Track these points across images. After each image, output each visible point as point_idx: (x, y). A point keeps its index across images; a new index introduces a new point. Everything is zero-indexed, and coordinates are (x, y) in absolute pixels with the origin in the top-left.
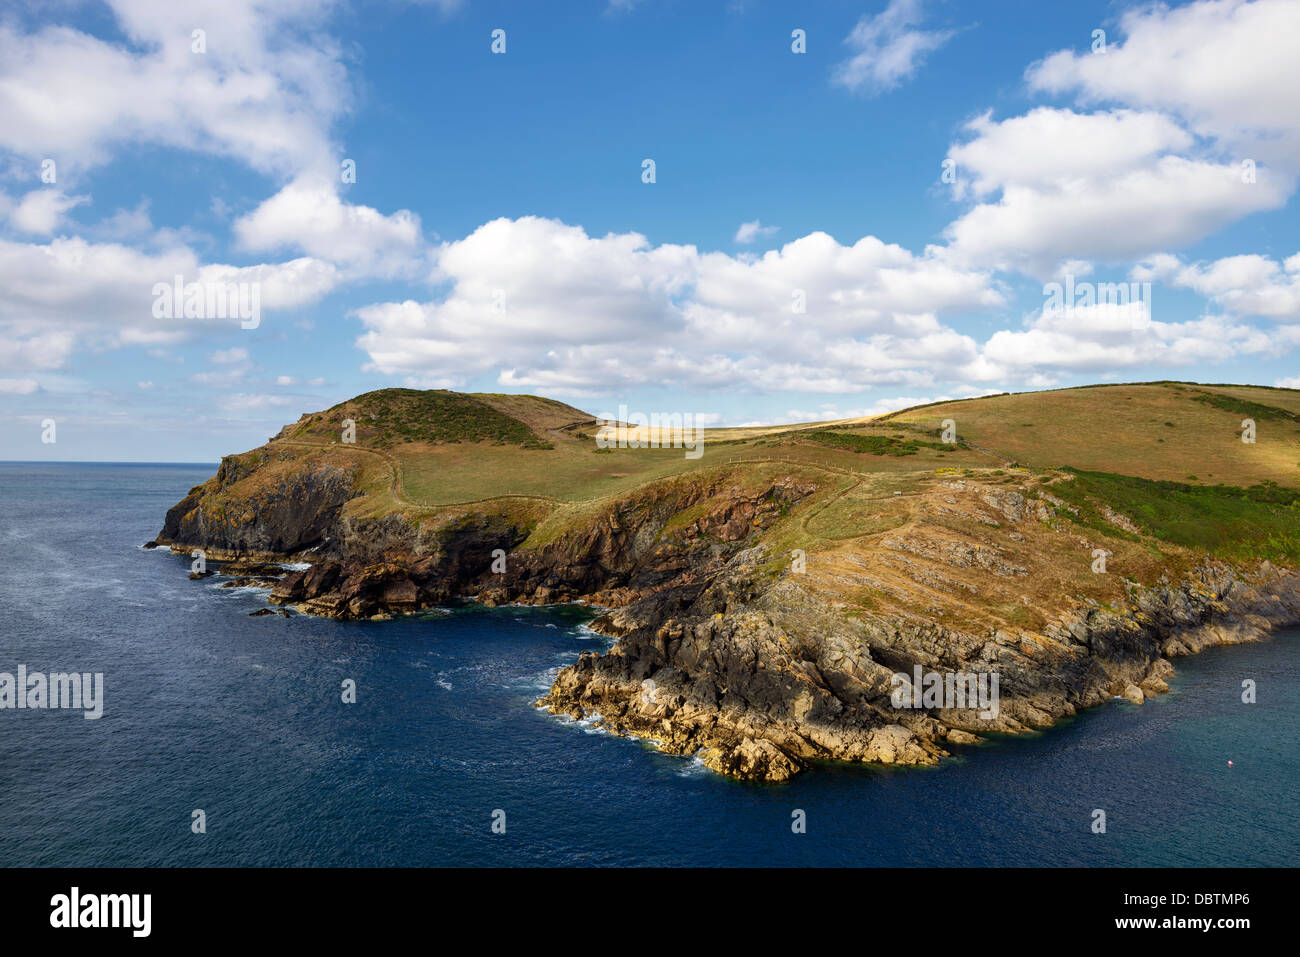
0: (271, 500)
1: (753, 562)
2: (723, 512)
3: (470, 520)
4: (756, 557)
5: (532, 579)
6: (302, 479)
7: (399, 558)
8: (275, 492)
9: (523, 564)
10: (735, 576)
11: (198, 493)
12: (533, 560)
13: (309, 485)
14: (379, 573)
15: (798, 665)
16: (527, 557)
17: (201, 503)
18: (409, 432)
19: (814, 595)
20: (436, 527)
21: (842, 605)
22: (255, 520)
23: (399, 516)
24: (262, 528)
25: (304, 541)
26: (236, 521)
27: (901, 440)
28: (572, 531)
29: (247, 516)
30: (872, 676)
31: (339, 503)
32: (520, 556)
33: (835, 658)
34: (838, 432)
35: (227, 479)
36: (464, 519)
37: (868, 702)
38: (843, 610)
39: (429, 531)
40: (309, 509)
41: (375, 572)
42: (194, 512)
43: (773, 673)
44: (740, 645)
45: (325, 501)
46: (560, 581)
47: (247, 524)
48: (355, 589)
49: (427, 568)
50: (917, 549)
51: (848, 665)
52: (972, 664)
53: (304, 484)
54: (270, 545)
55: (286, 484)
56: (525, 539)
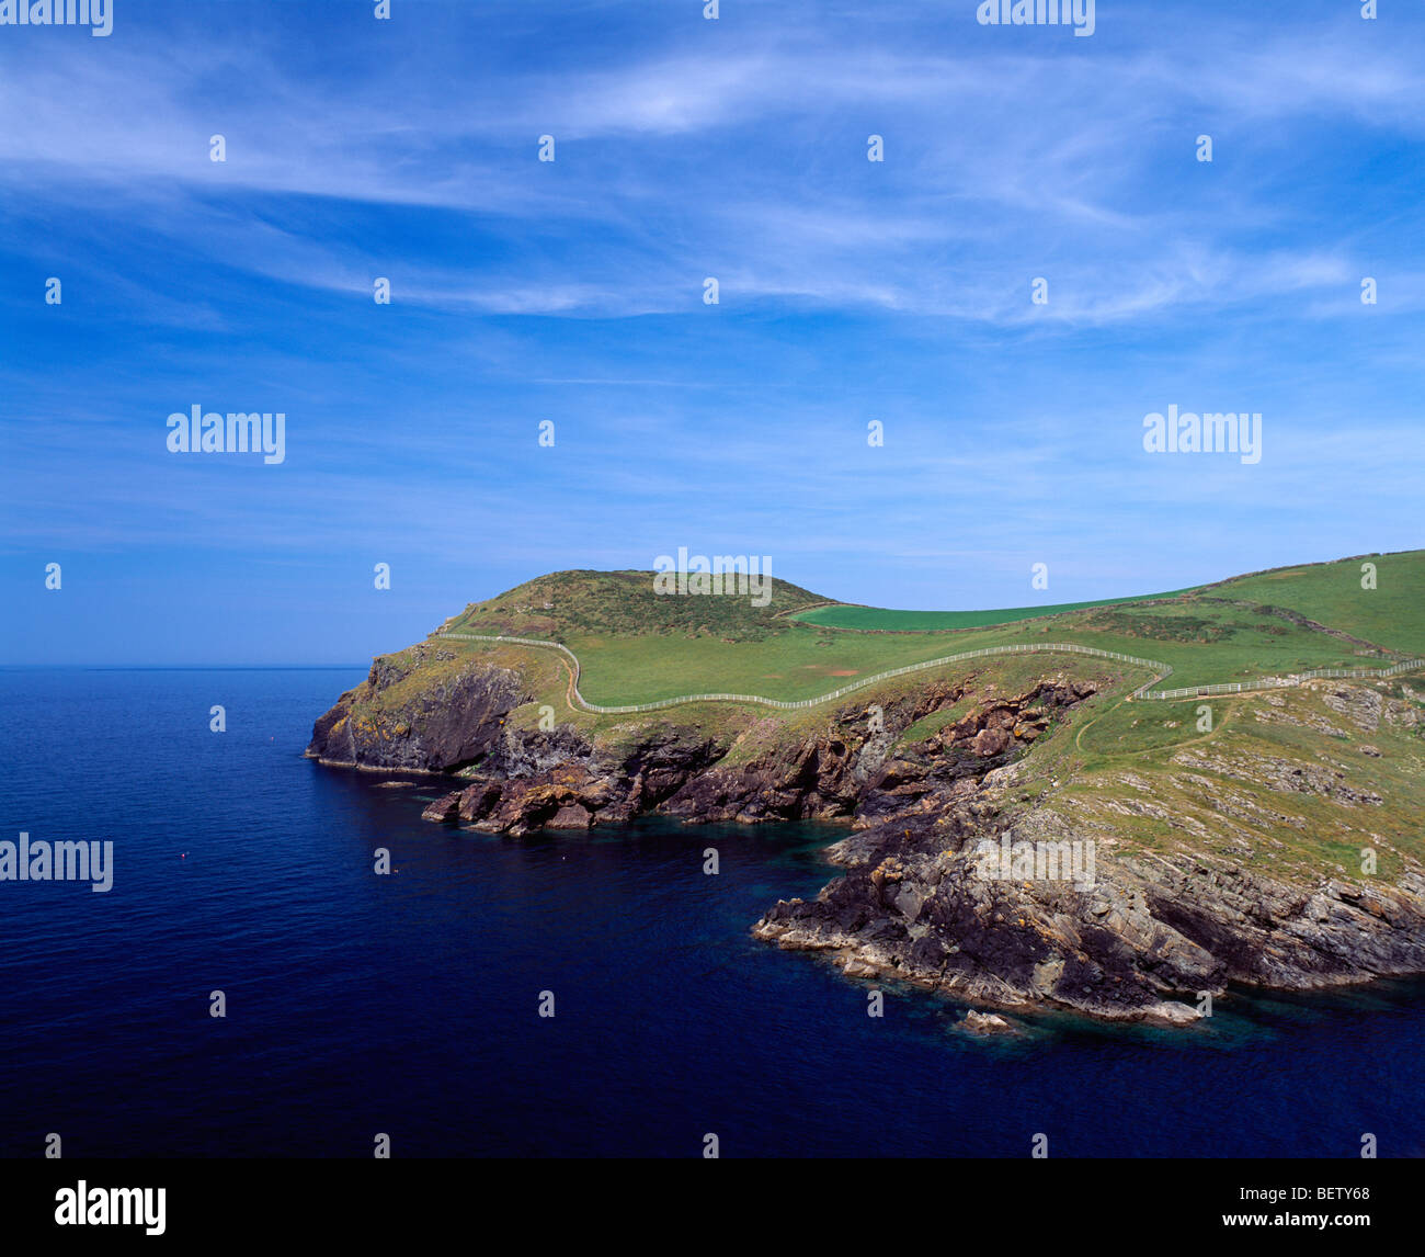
0: (428, 707)
1: (1005, 785)
2: (975, 719)
3: (655, 732)
4: (1009, 778)
5: (731, 805)
6: (463, 682)
7: (569, 778)
8: (430, 698)
9: (719, 786)
10: (977, 802)
11: (348, 701)
12: (733, 781)
13: (470, 689)
14: (544, 796)
15: (1047, 919)
16: (725, 777)
17: (350, 712)
18: (587, 623)
19: (1077, 828)
20: (613, 741)
21: (1112, 841)
22: (409, 732)
23: (571, 727)
24: (417, 742)
25: (465, 756)
26: (389, 732)
27: (1217, 621)
28: (781, 745)
29: (400, 728)
30: (1149, 936)
31: (504, 712)
32: (717, 777)
33: (1097, 911)
34: (1130, 611)
35: (378, 682)
36: (648, 729)
37: (1142, 969)
38: (1113, 847)
39: (606, 746)
40: (470, 719)
41: (539, 795)
42: (343, 722)
43: (1014, 928)
44: (972, 892)
45: (489, 708)
46: (765, 807)
47: (400, 736)
48: (517, 815)
49: (602, 791)
50: (1222, 767)
51: (1115, 921)
52: (1292, 924)
53: (465, 688)
54: (426, 762)
55: (444, 687)
56: (723, 755)
